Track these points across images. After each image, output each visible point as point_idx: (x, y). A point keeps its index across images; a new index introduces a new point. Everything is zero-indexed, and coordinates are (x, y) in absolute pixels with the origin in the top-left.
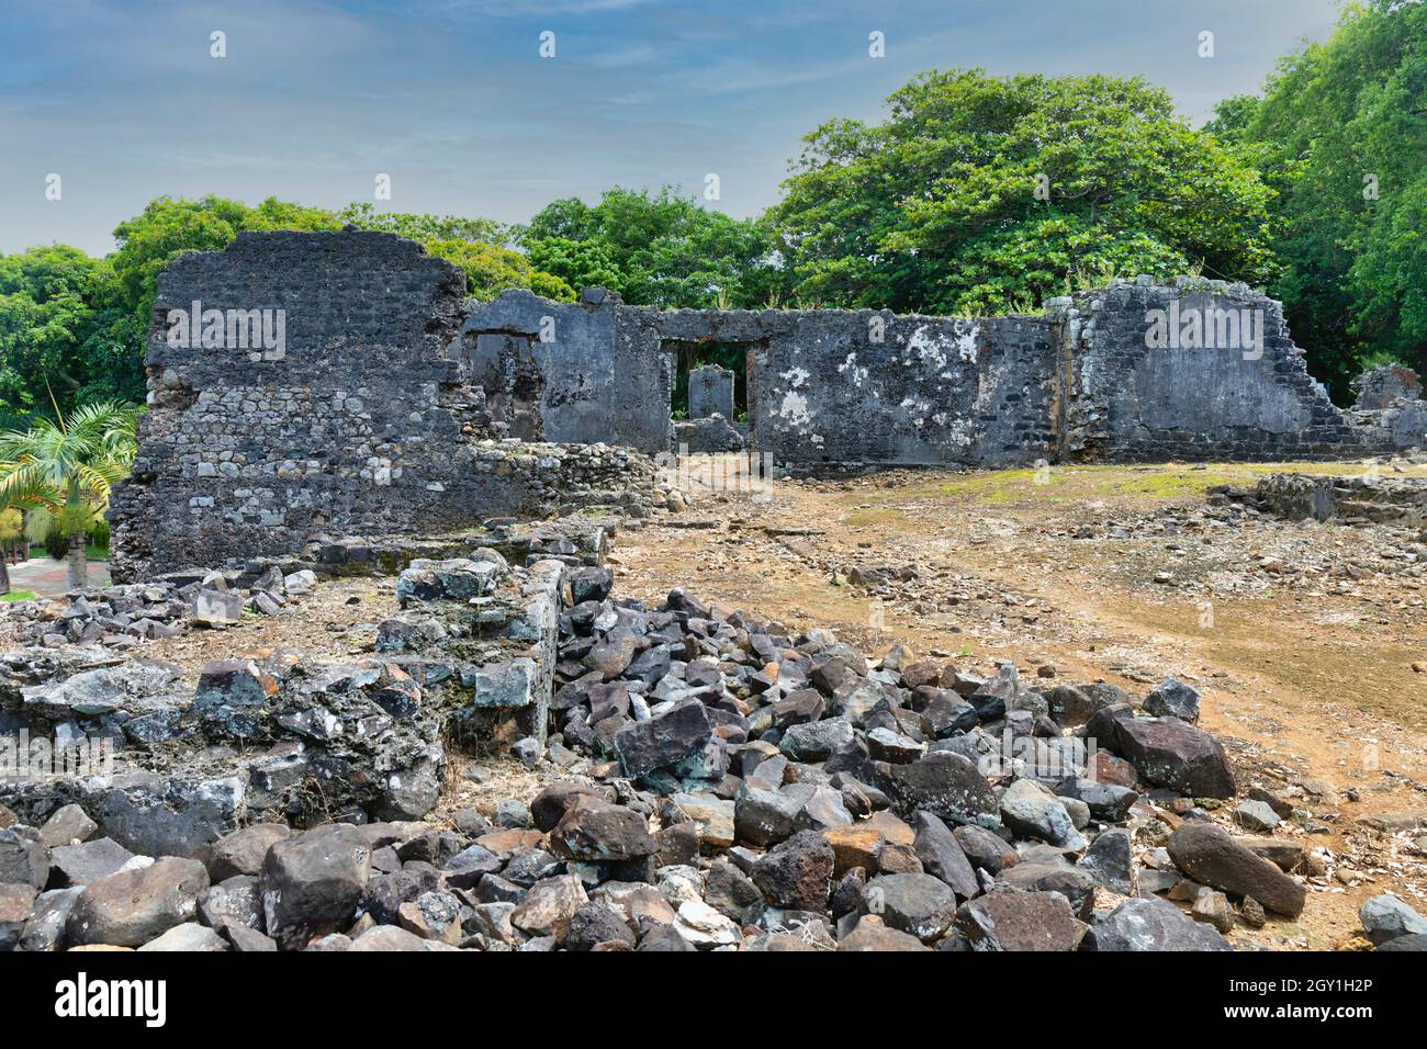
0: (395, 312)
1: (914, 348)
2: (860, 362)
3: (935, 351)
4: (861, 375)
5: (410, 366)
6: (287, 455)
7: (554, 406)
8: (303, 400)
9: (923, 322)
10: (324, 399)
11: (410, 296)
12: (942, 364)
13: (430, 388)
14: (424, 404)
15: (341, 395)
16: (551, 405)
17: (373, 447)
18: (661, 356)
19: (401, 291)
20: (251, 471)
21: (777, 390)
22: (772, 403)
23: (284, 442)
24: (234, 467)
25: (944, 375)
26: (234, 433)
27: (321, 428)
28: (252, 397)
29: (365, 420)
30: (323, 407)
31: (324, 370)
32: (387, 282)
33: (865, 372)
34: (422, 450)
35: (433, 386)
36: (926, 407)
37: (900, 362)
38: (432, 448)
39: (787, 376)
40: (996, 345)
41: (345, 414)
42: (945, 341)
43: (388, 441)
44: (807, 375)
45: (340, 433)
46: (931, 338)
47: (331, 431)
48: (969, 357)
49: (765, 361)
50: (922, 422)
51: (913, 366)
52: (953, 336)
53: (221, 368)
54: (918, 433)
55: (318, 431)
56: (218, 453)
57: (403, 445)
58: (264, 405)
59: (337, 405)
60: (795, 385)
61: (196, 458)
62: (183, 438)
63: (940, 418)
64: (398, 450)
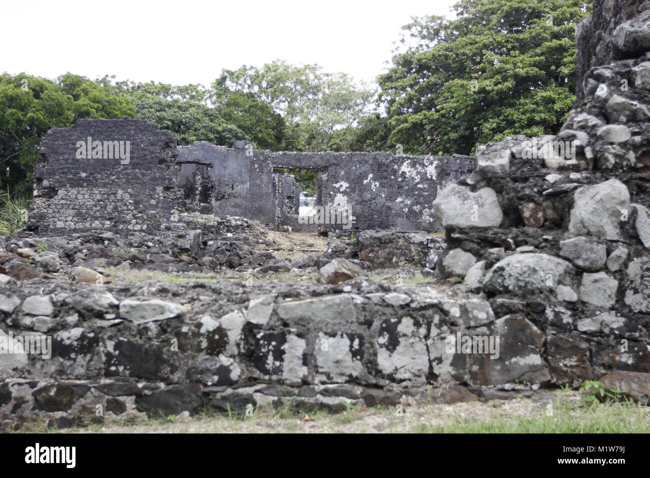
0: (145, 155)
1: (403, 172)
2: (374, 179)
3: (414, 173)
4: (375, 185)
5: (151, 179)
6: (96, 218)
7: (219, 200)
8: (104, 194)
9: (408, 158)
10: (113, 194)
11: (152, 148)
12: (418, 180)
13: (160, 189)
14: (157, 196)
15: (120, 192)
16: (217, 200)
17: (134, 215)
18: (273, 175)
19: (148, 146)
20: (80, 226)
21: (332, 193)
22: (329, 199)
23: (95, 212)
24: (72, 223)
25: (419, 186)
26: (73, 209)
27: (111, 207)
28: (81, 192)
29: (130, 203)
30: (112, 198)
31: (113, 181)
32: (142, 142)
33: (377, 184)
34: (156, 217)
35: (161, 188)
36: (409, 202)
37: (396, 179)
38: (160, 216)
39: (337, 185)
40: (446, 170)
41: (122, 200)
42: (419, 168)
43: (140, 212)
44: (348, 185)
45: (120, 209)
46: (412, 167)
47: (116, 208)
48: (432, 176)
49: (326, 178)
50: (407, 210)
51: (402, 181)
52: (424, 166)
53: (69, 180)
54: (405, 216)
55: (110, 208)
56: (66, 217)
57: (147, 214)
58: (87, 196)
59: (119, 197)
60: (341, 190)
61: (56, 220)
62: (51, 211)
63: (417, 208)
64: (145, 217)
